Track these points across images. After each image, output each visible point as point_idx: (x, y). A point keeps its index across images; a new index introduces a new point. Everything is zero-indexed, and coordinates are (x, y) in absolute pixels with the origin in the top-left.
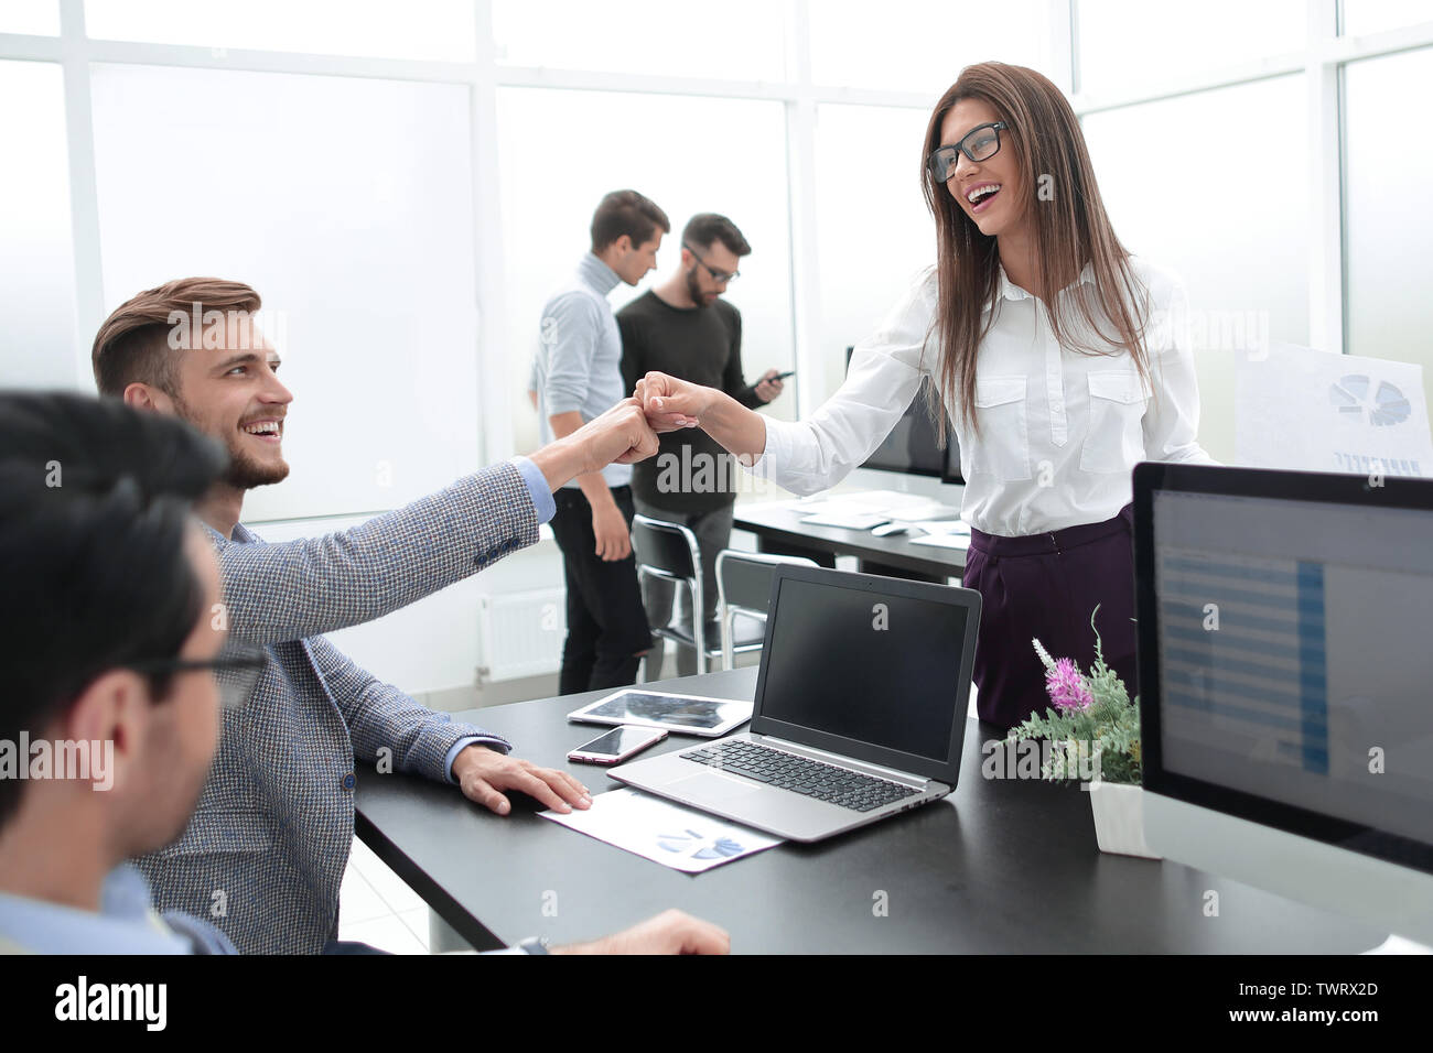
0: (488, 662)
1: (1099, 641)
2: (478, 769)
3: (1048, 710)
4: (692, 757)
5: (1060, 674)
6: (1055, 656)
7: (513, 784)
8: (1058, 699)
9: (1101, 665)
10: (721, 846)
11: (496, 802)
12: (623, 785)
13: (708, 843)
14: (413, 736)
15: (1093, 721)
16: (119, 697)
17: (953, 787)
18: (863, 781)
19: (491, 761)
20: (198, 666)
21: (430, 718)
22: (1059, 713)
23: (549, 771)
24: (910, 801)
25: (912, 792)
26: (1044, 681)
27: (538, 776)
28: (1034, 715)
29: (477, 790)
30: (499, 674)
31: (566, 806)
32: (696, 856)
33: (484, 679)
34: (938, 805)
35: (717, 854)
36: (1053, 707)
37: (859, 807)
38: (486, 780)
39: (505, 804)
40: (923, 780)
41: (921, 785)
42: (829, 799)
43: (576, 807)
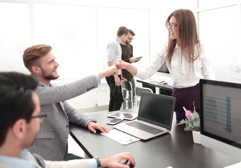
0: (98, 103)
1: (194, 107)
2: (91, 125)
3: (186, 119)
4: (127, 124)
5: (187, 113)
6: (187, 109)
7: (97, 128)
8: (187, 117)
9: (195, 111)
10: (130, 140)
11: (94, 131)
12: (115, 128)
13: (128, 140)
14: (81, 120)
15: (193, 121)
16: (21, 124)
17: (170, 130)
18: (155, 129)
19: (94, 124)
20: (35, 117)
21: (84, 116)
22: (187, 119)
23: (103, 126)
24: (162, 133)
25: (163, 131)
26: (185, 114)
27: (101, 127)
28: (183, 120)
29: (91, 129)
30: (100, 105)
31: (105, 132)
32: (126, 142)
33: (97, 106)
34: (168, 134)
35: (129, 141)
36: (186, 118)
37: (154, 134)
38: (92, 127)
39: (95, 132)
40: (165, 129)
41: (165, 130)
42: (149, 132)
43: (107, 132)
